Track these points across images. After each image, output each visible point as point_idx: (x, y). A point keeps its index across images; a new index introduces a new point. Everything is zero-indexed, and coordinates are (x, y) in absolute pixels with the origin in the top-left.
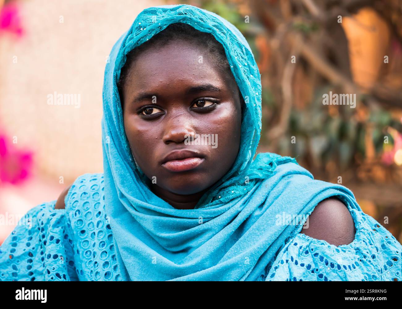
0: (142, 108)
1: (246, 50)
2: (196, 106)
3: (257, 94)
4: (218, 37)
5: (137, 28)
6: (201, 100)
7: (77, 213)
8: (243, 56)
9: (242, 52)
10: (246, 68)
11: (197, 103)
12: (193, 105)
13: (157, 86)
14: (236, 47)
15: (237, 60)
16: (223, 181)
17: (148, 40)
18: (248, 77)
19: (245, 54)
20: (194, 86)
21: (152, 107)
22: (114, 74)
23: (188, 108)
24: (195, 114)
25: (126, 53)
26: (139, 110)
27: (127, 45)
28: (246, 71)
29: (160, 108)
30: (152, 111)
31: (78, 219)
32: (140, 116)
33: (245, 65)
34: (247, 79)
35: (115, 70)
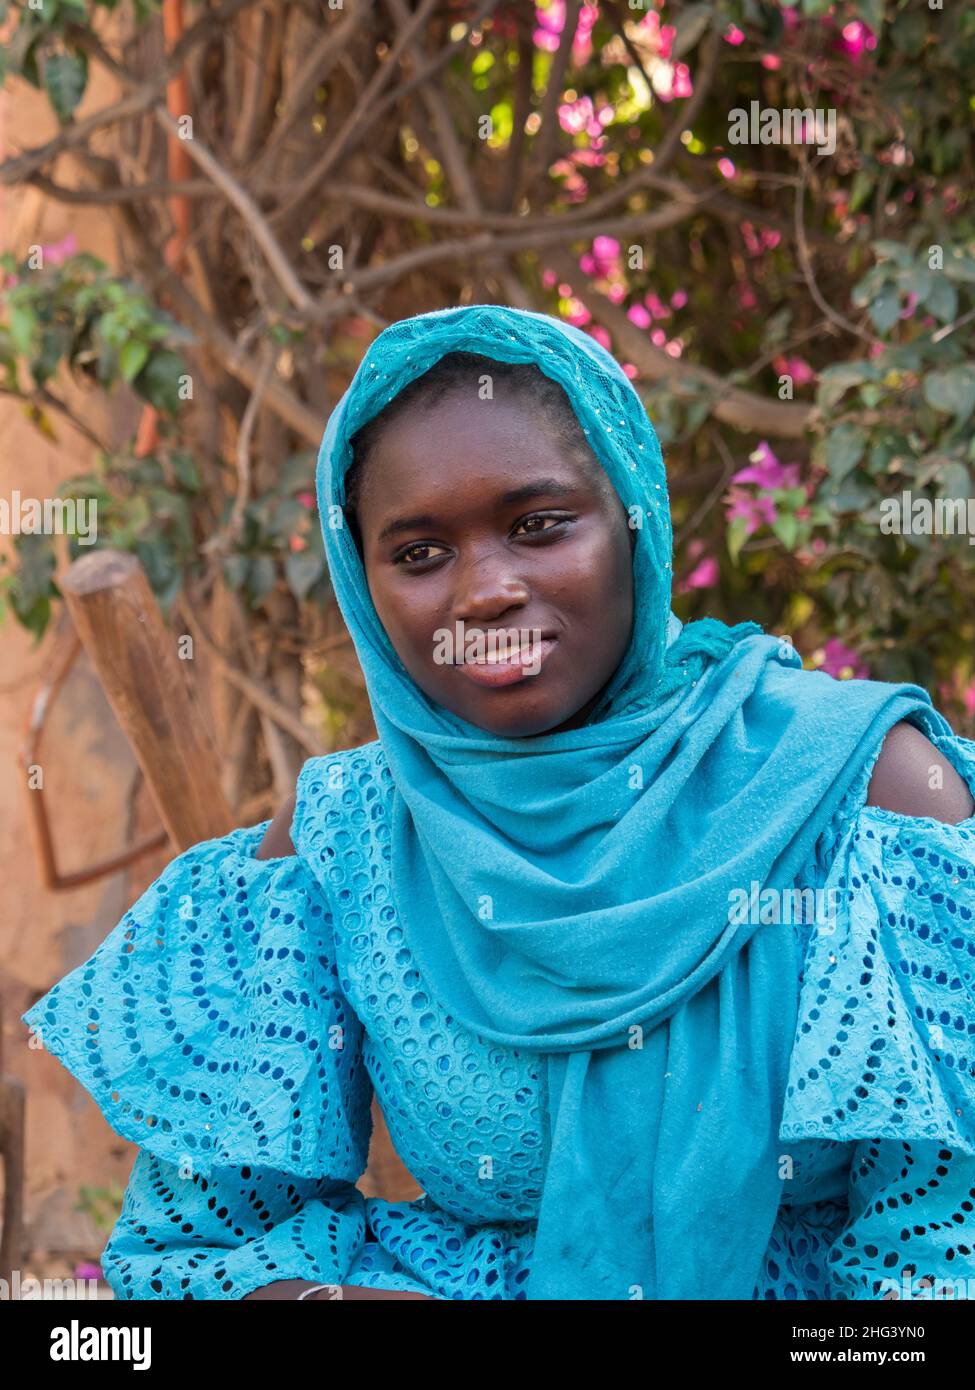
0: (402, 550)
1: (624, 390)
2: (522, 531)
3: (658, 487)
4: (549, 370)
5: (367, 376)
6: (532, 519)
7: (326, 854)
8: (614, 406)
9: (611, 396)
10: (623, 432)
11: (524, 524)
12: (515, 533)
13: (428, 496)
14: (595, 388)
15: (599, 417)
16: (611, 697)
17: (390, 399)
18: (631, 453)
19: (619, 399)
20: (513, 489)
21: (427, 546)
22: (333, 486)
23: (505, 539)
24: (523, 550)
25: (348, 437)
26: (397, 555)
27: (350, 415)
28: (624, 438)
29: (441, 544)
30: (426, 552)
31: (331, 866)
32: (399, 565)
33: (621, 426)
34: (629, 457)
35: (335, 479)
